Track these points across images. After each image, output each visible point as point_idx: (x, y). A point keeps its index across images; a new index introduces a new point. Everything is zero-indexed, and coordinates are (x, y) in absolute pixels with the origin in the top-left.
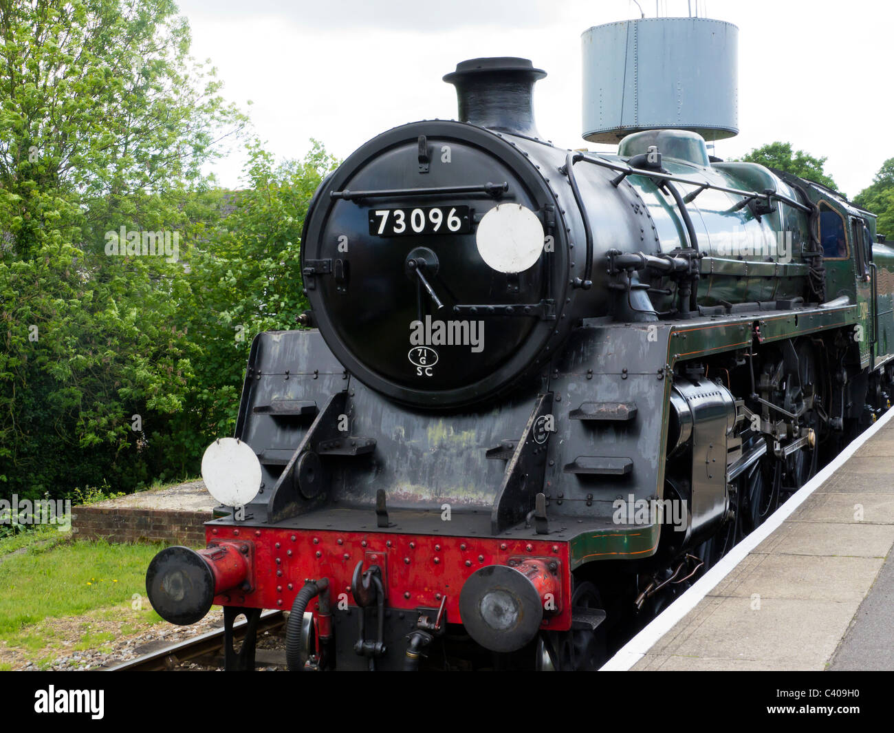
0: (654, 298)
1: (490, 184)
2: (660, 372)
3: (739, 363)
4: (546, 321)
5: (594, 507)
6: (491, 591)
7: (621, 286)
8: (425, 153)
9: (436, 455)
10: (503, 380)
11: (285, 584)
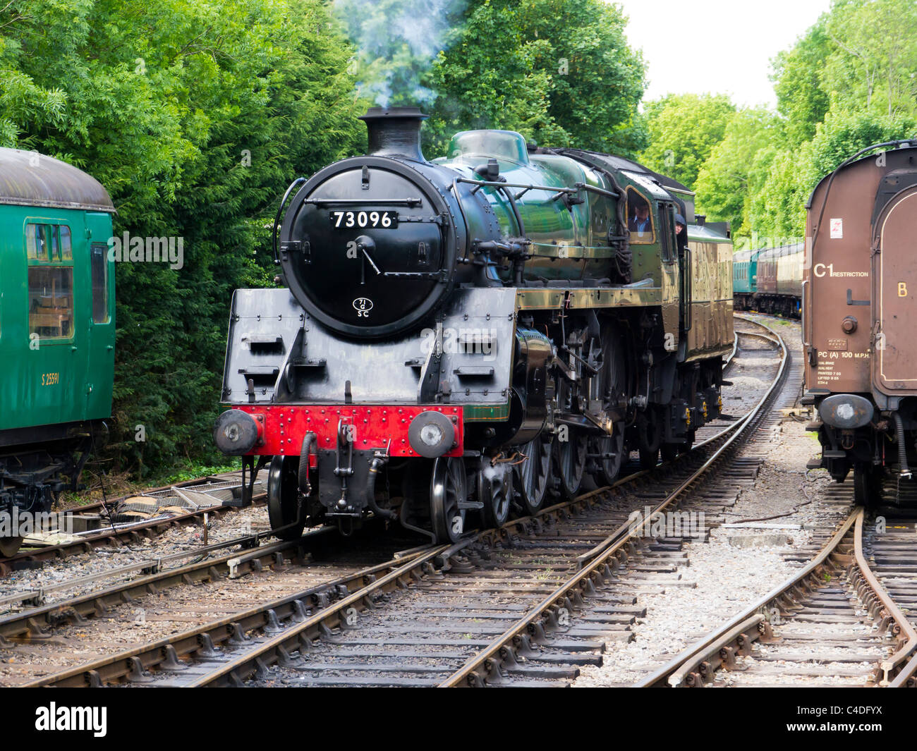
0: (499, 271)
1: (409, 199)
2: (510, 316)
3: (554, 322)
4: (442, 283)
5: (470, 396)
6: (426, 425)
7: (481, 263)
8: (366, 177)
9: (367, 368)
10: (412, 320)
11: (285, 439)
